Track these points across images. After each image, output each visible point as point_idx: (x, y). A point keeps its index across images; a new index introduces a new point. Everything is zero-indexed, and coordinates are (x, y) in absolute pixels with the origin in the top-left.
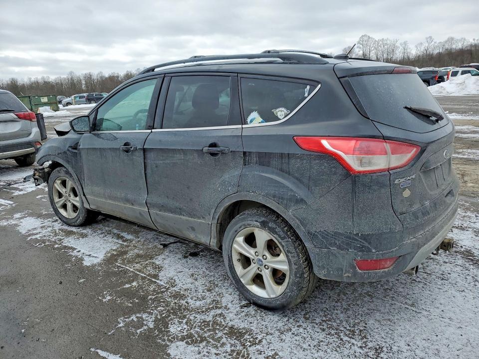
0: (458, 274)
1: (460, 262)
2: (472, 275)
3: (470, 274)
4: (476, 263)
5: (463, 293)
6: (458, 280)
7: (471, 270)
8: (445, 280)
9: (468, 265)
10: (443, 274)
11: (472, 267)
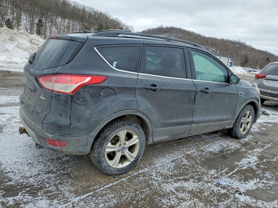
0: (25, 170)
1: (31, 180)
2: (17, 174)
3: (18, 175)
4: (21, 185)
5: (14, 162)
6: (22, 167)
7: (20, 178)
8: (29, 164)
9: (25, 181)
10: (32, 166)
11: (22, 181)
